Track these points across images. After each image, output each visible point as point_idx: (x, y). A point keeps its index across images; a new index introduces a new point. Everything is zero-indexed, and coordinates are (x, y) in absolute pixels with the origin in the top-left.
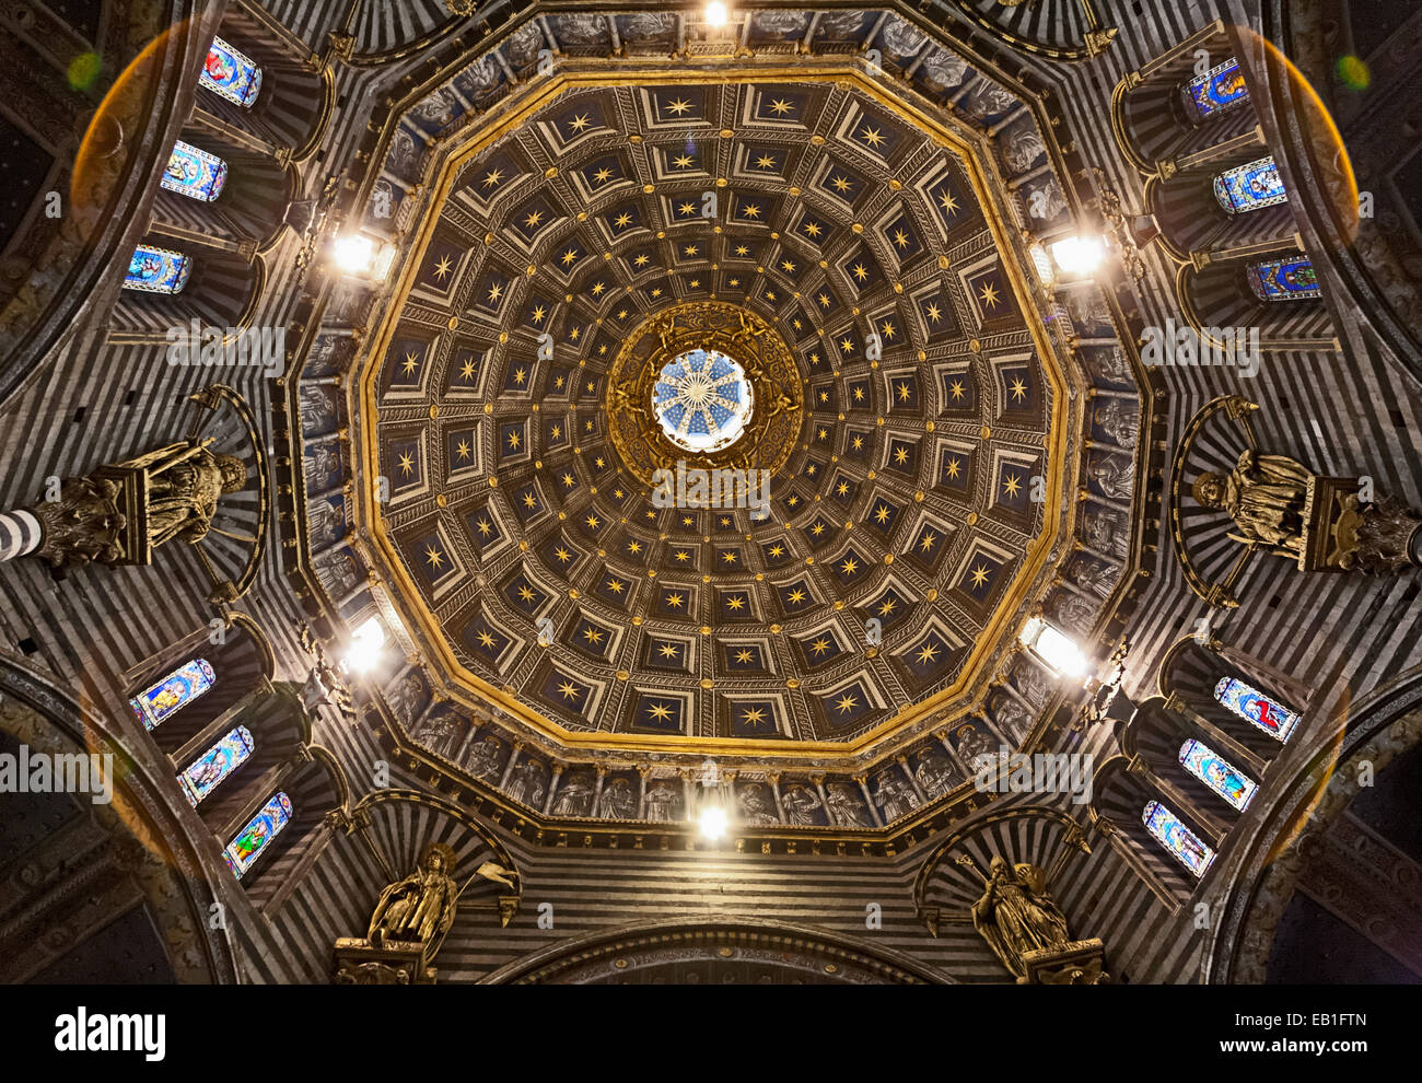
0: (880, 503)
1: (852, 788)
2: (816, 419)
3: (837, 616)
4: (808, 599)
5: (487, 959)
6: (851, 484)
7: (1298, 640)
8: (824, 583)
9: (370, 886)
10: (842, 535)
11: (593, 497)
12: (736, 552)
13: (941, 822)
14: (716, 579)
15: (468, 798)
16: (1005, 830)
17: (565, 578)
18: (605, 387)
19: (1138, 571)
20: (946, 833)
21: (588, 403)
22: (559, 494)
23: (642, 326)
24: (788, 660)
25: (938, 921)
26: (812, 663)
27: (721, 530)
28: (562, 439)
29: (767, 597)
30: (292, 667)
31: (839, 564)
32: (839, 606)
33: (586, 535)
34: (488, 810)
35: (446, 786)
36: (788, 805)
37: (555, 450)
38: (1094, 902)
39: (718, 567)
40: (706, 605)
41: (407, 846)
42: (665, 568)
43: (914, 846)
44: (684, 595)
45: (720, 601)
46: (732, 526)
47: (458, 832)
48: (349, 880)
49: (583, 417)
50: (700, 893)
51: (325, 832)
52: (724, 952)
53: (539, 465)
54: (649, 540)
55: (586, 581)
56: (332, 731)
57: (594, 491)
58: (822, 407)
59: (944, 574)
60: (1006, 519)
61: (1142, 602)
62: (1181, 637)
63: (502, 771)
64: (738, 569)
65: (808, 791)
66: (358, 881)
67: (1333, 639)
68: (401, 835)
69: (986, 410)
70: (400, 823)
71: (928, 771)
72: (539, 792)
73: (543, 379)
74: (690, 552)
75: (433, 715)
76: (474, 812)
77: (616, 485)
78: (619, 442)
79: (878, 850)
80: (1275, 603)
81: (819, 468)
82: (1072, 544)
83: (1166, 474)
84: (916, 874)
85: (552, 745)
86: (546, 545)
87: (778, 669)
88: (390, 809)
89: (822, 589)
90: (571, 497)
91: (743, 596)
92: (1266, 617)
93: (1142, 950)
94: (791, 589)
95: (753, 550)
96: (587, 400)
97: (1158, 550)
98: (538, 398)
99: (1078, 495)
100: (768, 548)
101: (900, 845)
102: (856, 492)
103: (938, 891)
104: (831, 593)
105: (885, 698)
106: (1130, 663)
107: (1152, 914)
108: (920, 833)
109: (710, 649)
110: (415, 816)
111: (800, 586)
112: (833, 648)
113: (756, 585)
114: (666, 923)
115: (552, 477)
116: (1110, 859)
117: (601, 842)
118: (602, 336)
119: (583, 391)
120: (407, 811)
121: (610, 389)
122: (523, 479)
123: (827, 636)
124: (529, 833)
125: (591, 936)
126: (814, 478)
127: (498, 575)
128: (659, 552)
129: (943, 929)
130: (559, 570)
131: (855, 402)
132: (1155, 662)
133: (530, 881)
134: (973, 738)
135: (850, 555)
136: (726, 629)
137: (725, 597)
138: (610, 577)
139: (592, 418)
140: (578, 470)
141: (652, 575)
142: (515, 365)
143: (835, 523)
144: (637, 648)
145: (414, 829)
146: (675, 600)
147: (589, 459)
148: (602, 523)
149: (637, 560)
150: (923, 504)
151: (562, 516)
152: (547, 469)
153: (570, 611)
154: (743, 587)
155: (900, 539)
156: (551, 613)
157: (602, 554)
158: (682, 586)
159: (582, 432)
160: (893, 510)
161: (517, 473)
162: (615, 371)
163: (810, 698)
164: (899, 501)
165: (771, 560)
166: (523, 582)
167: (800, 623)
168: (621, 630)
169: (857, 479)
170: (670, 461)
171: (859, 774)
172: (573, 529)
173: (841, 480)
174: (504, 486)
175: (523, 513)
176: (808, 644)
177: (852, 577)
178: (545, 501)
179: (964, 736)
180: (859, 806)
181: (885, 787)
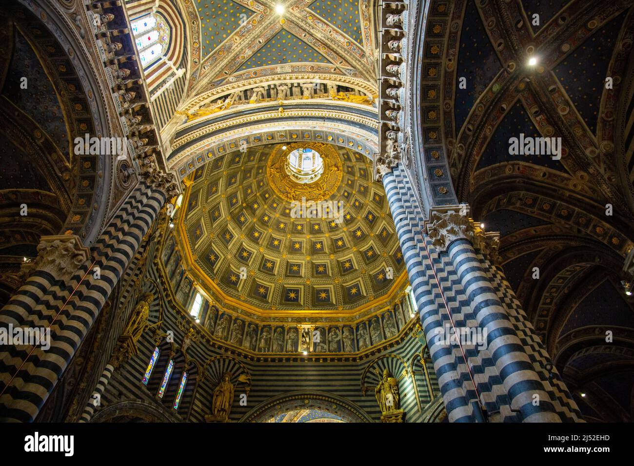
0: (369, 213)
2: (347, 176)
3: (353, 253)
4: (344, 245)
5: (243, 410)
6: (360, 203)
8: (350, 239)
10: (356, 221)
11: (266, 209)
12: (319, 224)
13: (373, 353)
14: (311, 236)
15: (233, 352)
17: (258, 243)
18: (266, 169)
20: (374, 358)
22: (253, 212)
24: (336, 270)
25: (366, 391)
26: (344, 271)
28: (252, 192)
29: (330, 243)
31: (355, 232)
32: (355, 249)
33: (264, 224)
34: (239, 354)
35: (227, 350)
36: (330, 339)
37: (249, 198)
39: (312, 231)
40: (308, 247)
41: (218, 372)
42: (293, 233)
43: (365, 360)
44: (300, 243)
45: (313, 245)
47: (231, 364)
48: (205, 394)
49: (258, 182)
53: (244, 205)
54: (287, 222)
55: (265, 243)
57: (266, 207)
58: (349, 173)
59: (389, 248)
64: (319, 231)
65: (337, 331)
68: (216, 370)
70: (215, 367)
71: (374, 328)
72: (255, 339)
73: (242, 177)
74: (302, 225)
76: (236, 356)
77: (274, 202)
78: (273, 187)
79: (354, 360)
81: (349, 194)
84: (363, 371)
85: (258, 317)
86: (250, 233)
87: (332, 274)
88: (212, 364)
89: (349, 241)
90: (257, 212)
91: (321, 243)
94: (337, 240)
95: (325, 224)
96: (259, 176)
98: (241, 183)
100: (330, 223)
101: (361, 358)
102: (361, 207)
103: (369, 377)
104: (352, 243)
105: (366, 291)
108: (367, 356)
109: (310, 265)
110: (219, 362)
111: (341, 239)
112: (351, 267)
113: (326, 238)
115: (250, 207)
119: (258, 173)
120: (217, 363)
121: (268, 169)
122: (239, 212)
123: (350, 261)
124: (252, 359)
126: (347, 197)
127: (234, 251)
128: (291, 226)
129: (367, 393)
130: (255, 240)
131: (361, 174)
134: (389, 319)
135: (359, 229)
136: (315, 257)
137: (315, 243)
138: (274, 239)
139: (262, 181)
140: (259, 201)
141: (289, 236)
142: (231, 178)
143: (354, 216)
144: (284, 267)
145: (219, 366)
146: (297, 246)
147: (263, 196)
148: (270, 218)
149: (283, 231)
150: (384, 218)
151: (255, 220)
152: (247, 205)
153: (261, 257)
154: (321, 239)
155: (375, 228)
156: (254, 259)
157: (270, 231)
158: (300, 240)
159: (259, 187)
160: (374, 217)
161: (237, 211)
162: (269, 163)
163: (342, 287)
164: (376, 214)
165: (331, 228)
166: (244, 250)
167: (340, 254)
168: (279, 260)
169: (362, 202)
170: (293, 190)
171: (354, 324)
172: (259, 224)
173: (356, 200)
174: (233, 218)
175: (240, 224)
176: (343, 263)
177: (359, 238)
178: (248, 217)
179: (386, 316)
180: (352, 337)
181: (361, 331)
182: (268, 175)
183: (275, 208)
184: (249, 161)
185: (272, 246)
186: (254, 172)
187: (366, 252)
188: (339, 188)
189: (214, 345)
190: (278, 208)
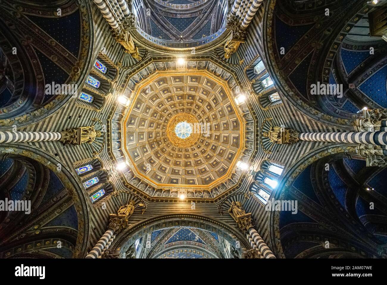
0: (213, 146)
1: (208, 192)
3: (206, 165)
4: (201, 162)
5: (138, 219)
7: (282, 156)
8: (204, 159)
9: (118, 206)
10: (207, 151)
13: (223, 197)
14: (185, 159)
15: (138, 193)
16: (234, 197)
17: (159, 159)
18: (167, 127)
19: (256, 150)
20: (224, 198)
21: (164, 130)
22: (159, 145)
23: (173, 118)
24: (197, 172)
25: (222, 213)
26: (202, 173)
27: (186, 151)
28: (159, 136)
29: (194, 162)
30: (106, 167)
31: (206, 156)
32: (207, 163)
33: (163, 152)
34: (142, 195)
36: (196, 195)
37: (158, 138)
38: (250, 207)
39: (186, 157)
40: (184, 164)
41: (126, 201)
42: (177, 158)
43: (219, 201)
44: (180, 162)
46: (188, 151)
47: (136, 198)
48: (114, 204)
49: (163, 133)
50: (179, 209)
51: (110, 196)
52: (183, 219)
53: (155, 140)
55: (163, 159)
56: (113, 179)
57: (165, 145)
59: (224, 156)
60: (234, 146)
61: (256, 155)
62: (263, 160)
63: (145, 189)
64: (189, 157)
65: (200, 193)
66: (116, 205)
67: (287, 155)
68: (125, 199)
69: (230, 128)
70: (125, 196)
71: (221, 188)
72: (152, 193)
73: (156, 126)
74: (181, 155)
75: (134, 179)
76: (139, 195)
78: (169, 137)
79: (212, 202)
80: (278, 151)
82: (245, 148)
83: (259, 133)
84: (219, 205)
85: (155, 186)
86: (156, 154)
87: (196, 174)
88: (123, 194)
89: (204, 161)
90: (160, 146)
91: (190, 162)
92: (277, 153)
93: (258, 214)
94: (198, 161)
95: (192, 155)
96: (163, 130)
97: (258, 146)
98: (155, 129)
99: (245, 140)
100: (194, 154)
101: (216, 201)
102: (209, 144)
103: (222, 208)
104: (205, 161)
105: (214, 178)
106: (255, 166)
107: (260, 207)
108: (220, 199)
109: (184, 171)
110: (128, 195)
111: (200, 160)
112: (206, 170)
113: (192, 160)
114: (172, 213)
115: (158, 143)
116: (253, 199)
117: (162, 201)
118: (166, 119)
119: (163, 128)
120: (126, 194)
121: (168, 128)
123: (204, 168)
124: (149, 199)
125: (158, 216)
126: (202, 142)
127: (147, 158)
128: (176, 155)
129: (223, 214)
130: (158, 158)
132: (259, 165)
133: (148, 207)
134: (229, 183)
135: (208, 155)
136: (187, 167)
137: (187, 162)
138: (167, 159)
139: (164, 133)
140: (162, 141)
141: (174, 159)
142: (151, 123)
143: (206, 150)
144: (171, 171)
145: (128, 197)
146: (178, 163)
147: (164, 139)
148: (166, 150)
149: (172, 156)
150: (220, 145)
151: (159, 149)
152: (157, 141)
153: (160, 165)
154: (190, 161)
155: (216, 151)
156: (156, 165)
157: (166, 155)
158: (179, 160)
159: (163, 135)
160: (215, 147)
161: (151, 141)
162: (168, 125)
163: (201, 178)
164: (216, 145)
165: (195, 156)
166: (152, 159)
167: (200, 166)
168: (169, 168)
169: (209, 142)
170: (178, 140)
171: (209, 190)
172: (161, 151)
173: (207, 142)
174: (149, 143)
175: (152, 148)
176: (201, 170)
177: (209, 158)
178: (156, 146)
179: (228, 182)
180: (209, 195)
181: (214, 192)
182: (167, 131)
183: (169, 147)
184: (160, 119)
185: (166, 161)
186: (161, 126)
187: (212, 163)
188: (199, 139)
189: (127, 186)
190: (170, 147)
